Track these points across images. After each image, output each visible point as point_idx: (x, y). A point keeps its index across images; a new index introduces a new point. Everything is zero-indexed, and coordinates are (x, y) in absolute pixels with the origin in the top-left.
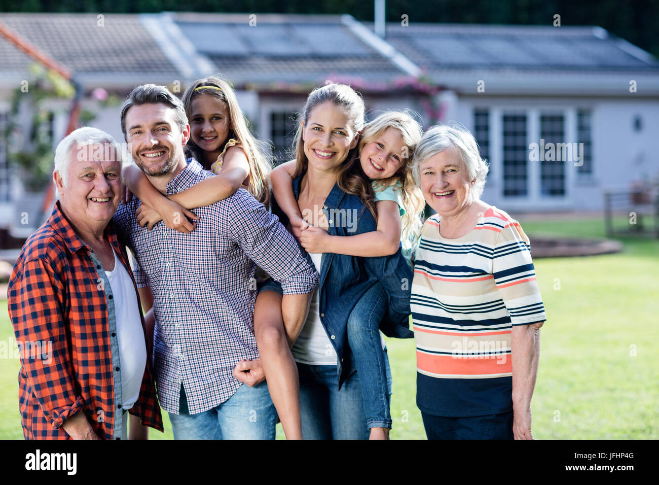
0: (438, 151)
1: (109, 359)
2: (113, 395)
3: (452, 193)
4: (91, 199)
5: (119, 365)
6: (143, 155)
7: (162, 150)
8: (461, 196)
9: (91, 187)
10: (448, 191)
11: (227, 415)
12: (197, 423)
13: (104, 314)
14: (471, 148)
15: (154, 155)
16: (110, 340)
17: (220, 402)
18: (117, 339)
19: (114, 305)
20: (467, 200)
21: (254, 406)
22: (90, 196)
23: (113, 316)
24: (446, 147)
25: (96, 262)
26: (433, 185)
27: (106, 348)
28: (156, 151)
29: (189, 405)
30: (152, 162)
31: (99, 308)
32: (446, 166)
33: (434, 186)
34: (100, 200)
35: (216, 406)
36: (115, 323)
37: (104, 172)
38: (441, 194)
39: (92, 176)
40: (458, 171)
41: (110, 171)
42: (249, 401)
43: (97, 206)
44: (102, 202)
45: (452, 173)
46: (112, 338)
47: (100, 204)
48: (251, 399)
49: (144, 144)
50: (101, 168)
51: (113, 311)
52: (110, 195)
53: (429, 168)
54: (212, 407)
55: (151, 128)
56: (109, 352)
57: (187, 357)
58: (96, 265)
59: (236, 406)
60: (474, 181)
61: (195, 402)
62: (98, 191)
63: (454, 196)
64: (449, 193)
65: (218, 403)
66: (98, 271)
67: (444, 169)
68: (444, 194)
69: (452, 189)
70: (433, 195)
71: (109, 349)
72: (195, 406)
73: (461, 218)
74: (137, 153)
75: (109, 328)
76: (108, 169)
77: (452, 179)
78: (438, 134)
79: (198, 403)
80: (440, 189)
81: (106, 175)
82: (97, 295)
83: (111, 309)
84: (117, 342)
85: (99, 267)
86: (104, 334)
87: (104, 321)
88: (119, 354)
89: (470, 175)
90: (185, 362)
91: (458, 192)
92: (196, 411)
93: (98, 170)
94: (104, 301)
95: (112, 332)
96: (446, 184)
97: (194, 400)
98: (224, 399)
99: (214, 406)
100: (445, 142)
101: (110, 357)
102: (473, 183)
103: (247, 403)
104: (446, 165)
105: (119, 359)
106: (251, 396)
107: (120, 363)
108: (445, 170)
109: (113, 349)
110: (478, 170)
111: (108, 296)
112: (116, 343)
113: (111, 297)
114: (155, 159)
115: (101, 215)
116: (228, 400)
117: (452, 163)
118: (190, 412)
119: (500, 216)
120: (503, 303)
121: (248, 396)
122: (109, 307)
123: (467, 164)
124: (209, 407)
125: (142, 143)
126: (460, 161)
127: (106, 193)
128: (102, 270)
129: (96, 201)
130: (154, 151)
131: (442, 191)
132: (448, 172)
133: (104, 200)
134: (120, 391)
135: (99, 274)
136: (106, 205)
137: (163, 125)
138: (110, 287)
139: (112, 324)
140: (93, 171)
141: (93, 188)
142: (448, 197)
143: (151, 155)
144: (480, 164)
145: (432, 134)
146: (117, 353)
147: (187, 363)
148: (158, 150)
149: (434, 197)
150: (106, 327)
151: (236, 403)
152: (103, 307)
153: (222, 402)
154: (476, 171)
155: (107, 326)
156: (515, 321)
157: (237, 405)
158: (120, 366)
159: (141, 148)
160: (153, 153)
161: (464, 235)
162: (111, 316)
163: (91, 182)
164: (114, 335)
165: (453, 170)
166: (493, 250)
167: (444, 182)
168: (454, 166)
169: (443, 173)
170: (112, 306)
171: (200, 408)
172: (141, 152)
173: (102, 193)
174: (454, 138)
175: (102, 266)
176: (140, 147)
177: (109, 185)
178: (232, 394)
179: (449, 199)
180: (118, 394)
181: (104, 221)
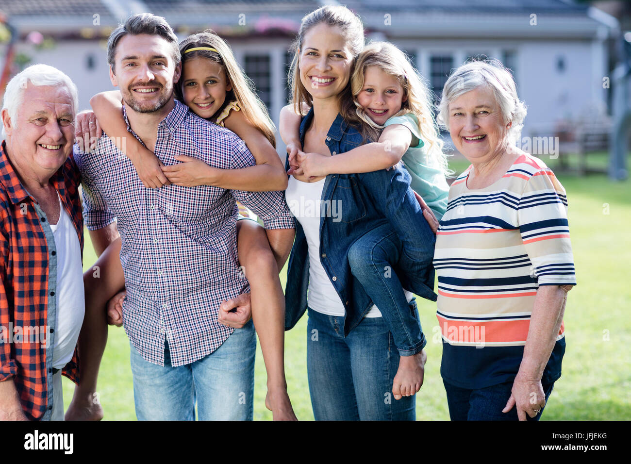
0: (469, 90)
1: (43, 319)
2: (44, 359)
3: (483, 138)
4: (41, 145)
5: (53, 326)
6: (135, 90)
7: (157, 87)
8: (493, 141)
9: (43, 132)
10: (478, 136)
11: (210, 366)
12: (168, 379)
13: (44, 271)
14: (507, 88)
15: (148, 91)
16: (48, 300)
17: (205, 355)
18: (55, 299)
19: (56, 262)
20: (501, 146)
21: (239, 358)
22: (39, 142)
23: (55, 274)
24: (478, 86)
25: (41, 214)
26: (462, 128)
27: (42, 307)
28: (151, 87)
29: (171, 357)
30: (145, 98)
31: (40, 264)
32: (477, 107)
33: (464, 129)
34: (50, 147)
35: (201, 358)
36: (56, 281)
37: (58, 117)
38: (471, 139)
39: (44, 121)
40: (491, 113)
41: (64, 116)
42: (234, 353)
43: (46, 153)
44: (52, 149)
45: (484, 115)
46: (50, 297)
47: (49, 152)
48: (236, 352)
49: (139, 78)
50: (55, 113)
51: (55, 268)
52: (61, 143)
53: (458, 109)
54: (196, 359)
55: (148, 60)
56: (45, 312)
57: (170, 306)
58: (41, 217)
59: (220, 358)
60: (510, 124)
61: (178, 354)
62: (49, 137)
63: (485, 142)
64: (480, 137)
65: (203, 355)
66: (42, 224)
67: (475, 110)
68: (474, 138)
69: (484, 134)
70: (463, 139)
71: (45, 308)
72: (179, 358)
73: (493, 165)
74: (129, 88)
75: (48, 287)
76: (63, 114)
77: (484, 122)
78: (470, 71)
79: (182, 355)
80: (469, 132)
81: (59, 121)
82: (40, 250)
83: (53, 266)
84: (56, 302)
85: (43, 220)
86: (42, 293)
87: (44, 278)
88: (55, 315)
89: (505, 118)
90: (168, 312)
91: (491, 137)
92: (179, 363)
93: (52, 115)
94: (46, 257)
95: (51, 291)
96: (476, 127)
97: (178, 351)
98: (209, 351)
99: (198, 359)
100: (477, 80)
101: (45, 318)
102: (509, 127)
103: (232, 355)
104: (476, 105)
105: (55, 321)
106: (236, 348)
107: (55, 324)
108: (477, 111)
109: (50, 309)
110: (513, 112)
111: (51, 252)
112: (54, 303)
113: (54, 253)
114: (149, 95)
115: (51, 164)
116: (213, 352)
117: (484, 103)
118: (172, 364)
119: (531, 162)
120: (529, 260)
121: (233, 348)
122: (51, 264)
123: (501, 105)
124: (193, 359)
125: (136, 77)
126: (494, 102)
127: (57, 141)
128: (46, 223)
129: (46, 148)
130: (148, 87)
131: (473, 135)
132: (479, 113)
133: (54, 148)
134: (51, 355)
135: (43, 226)
136: (57, 153)
137: (160, 59)
138: (54, 242)
139: (52, 282)
140: (45, 115)
141: (44, 134)
142: (478, 142)
143: (144, 91)
144: (517, 106)
145: (463, 71)
146: (54, 314)
147: (170, 312)
148: (153, 86)
149: (464, 142)
150: (45, 286)
151: (220, 355)
152: (45, 264)
153: (207, 354)
154: (512, 114)
155: (47, 283)
156: (542, 280)
157: (222, 357)
158: (55, 327)
159: (134, 83)
160: (146, 89)
161: (494, 182)
162: (51, 273)
163: (43, 127)
164: (53, 294)
165: (485, 112)
166: (519, 200)
167: (475, 125)
168: (486, 107)
169: (475, 115)
170: (54, 263)
171: (183, 361)
172: (133, 86)
173: (53, 140)
174: (488, 76)
175: (46, 219)
176: (133, 80)
177: (62, 131)
178: (218, 347)
179: (480, 143)
180: (50, 357)
181: (53, 169)
